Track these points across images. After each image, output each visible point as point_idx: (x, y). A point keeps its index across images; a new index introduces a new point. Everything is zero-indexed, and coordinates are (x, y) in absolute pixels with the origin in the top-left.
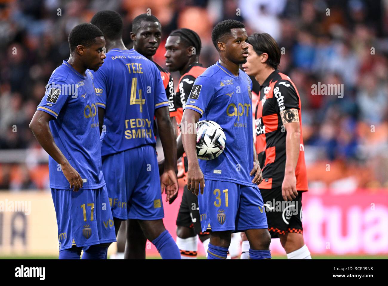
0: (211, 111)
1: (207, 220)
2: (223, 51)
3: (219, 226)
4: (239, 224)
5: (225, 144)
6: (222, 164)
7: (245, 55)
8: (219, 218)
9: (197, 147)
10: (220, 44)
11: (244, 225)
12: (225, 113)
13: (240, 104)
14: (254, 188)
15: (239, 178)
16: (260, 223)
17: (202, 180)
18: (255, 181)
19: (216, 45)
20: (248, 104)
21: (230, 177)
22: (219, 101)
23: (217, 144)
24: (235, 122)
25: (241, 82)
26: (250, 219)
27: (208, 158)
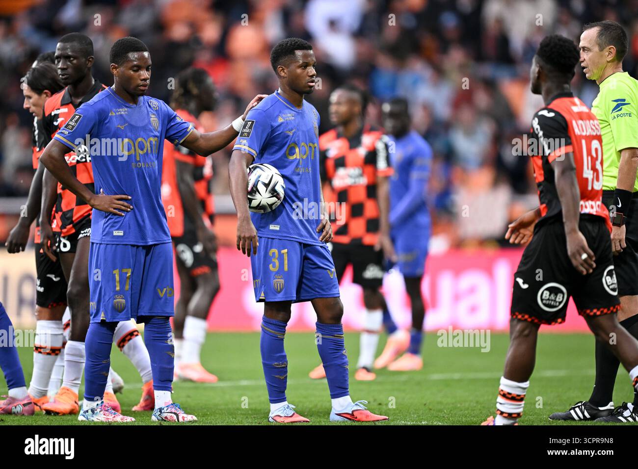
0: (266, 152)
1: (261, 287)
2: (284, 77)
3: (275, 295)
4: (302, 291)
5: (283, 193)
6: (280, 217)
7: (311, 84)
8: (276, 284)
9: (249, 196)
10: (281, 68)
11: (309, 292)
12: (285, 156)
13: (303, 144)
14: (321, 247)
15: (301, 236)
16: (330, 290)
17: (254, 237)
18: (323, 239)
19: (275, 68)
20: (314, 143)
21: (291, 234)
22: (276, 141)
23: (274, 193)
24: (297, 166)
25: (304, 117)
26: (317, 286)
27: (262, 211)
